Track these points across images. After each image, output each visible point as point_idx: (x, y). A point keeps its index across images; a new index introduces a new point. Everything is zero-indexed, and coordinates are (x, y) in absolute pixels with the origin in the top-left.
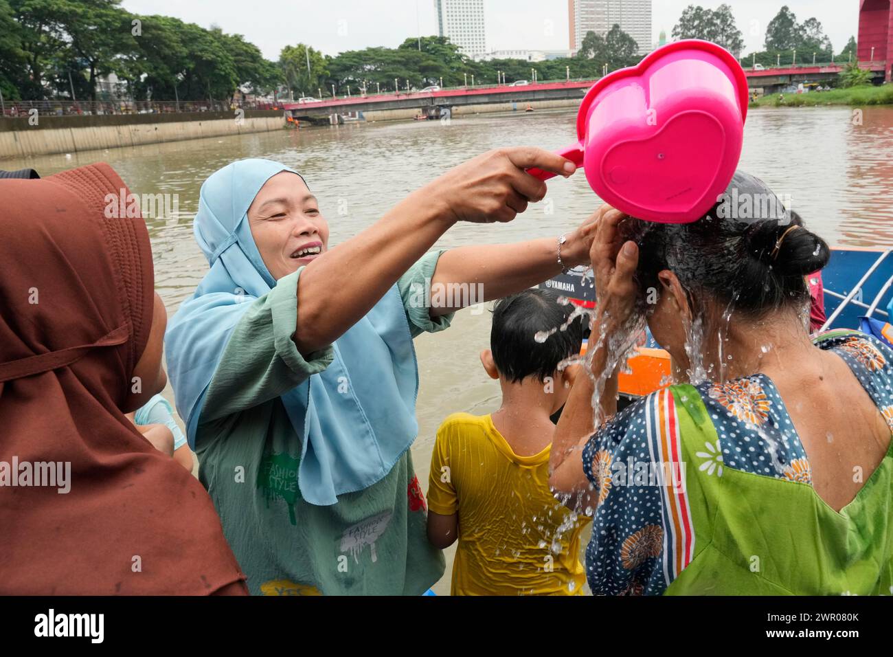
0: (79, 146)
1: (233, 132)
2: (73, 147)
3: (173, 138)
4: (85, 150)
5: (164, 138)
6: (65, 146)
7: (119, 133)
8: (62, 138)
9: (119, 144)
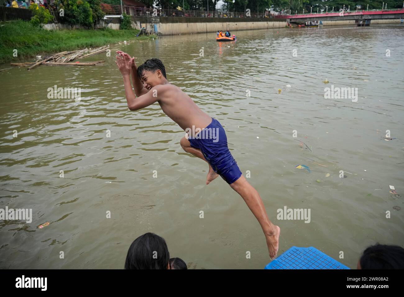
0: (208, 30)
1: (265, 28)
2: (206, 30)
3: (242, 29)
4: (210, 32)
5: (239, 29)
6: (203, 30)
7: (223, 26)
8: (203, 27)
9: (222, 30)
